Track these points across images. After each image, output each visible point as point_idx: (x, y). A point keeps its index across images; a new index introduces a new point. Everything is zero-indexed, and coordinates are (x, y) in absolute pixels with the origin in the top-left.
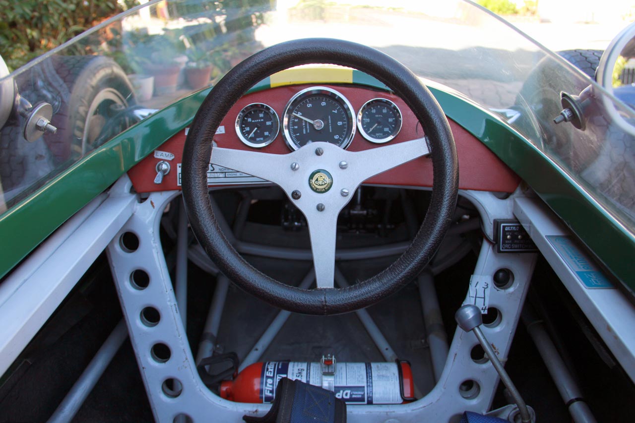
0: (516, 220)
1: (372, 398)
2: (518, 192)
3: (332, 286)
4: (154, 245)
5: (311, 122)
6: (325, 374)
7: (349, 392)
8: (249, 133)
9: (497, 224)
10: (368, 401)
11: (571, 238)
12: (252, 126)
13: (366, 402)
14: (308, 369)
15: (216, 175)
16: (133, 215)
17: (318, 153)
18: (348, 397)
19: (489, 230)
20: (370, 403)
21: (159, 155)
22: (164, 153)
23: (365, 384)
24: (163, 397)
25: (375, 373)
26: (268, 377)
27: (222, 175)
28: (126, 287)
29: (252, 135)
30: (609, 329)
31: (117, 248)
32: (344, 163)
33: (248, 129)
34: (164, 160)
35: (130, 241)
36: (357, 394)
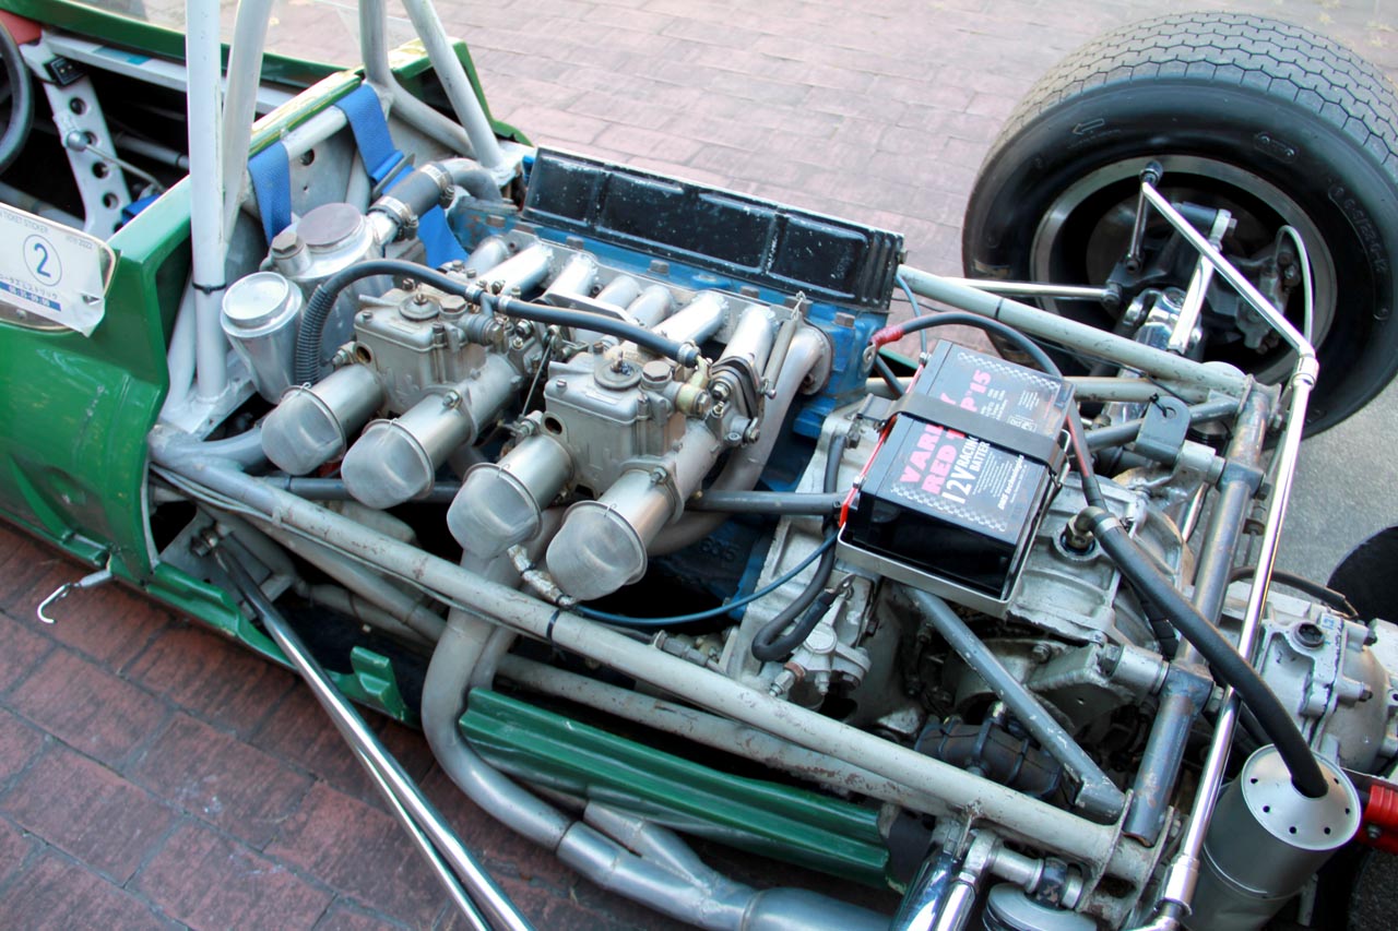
0: (58, 56)
2: (44, 33)
9: (48, 67)
11: (109, 45)
19: (43, 74)
30: (163, 77)
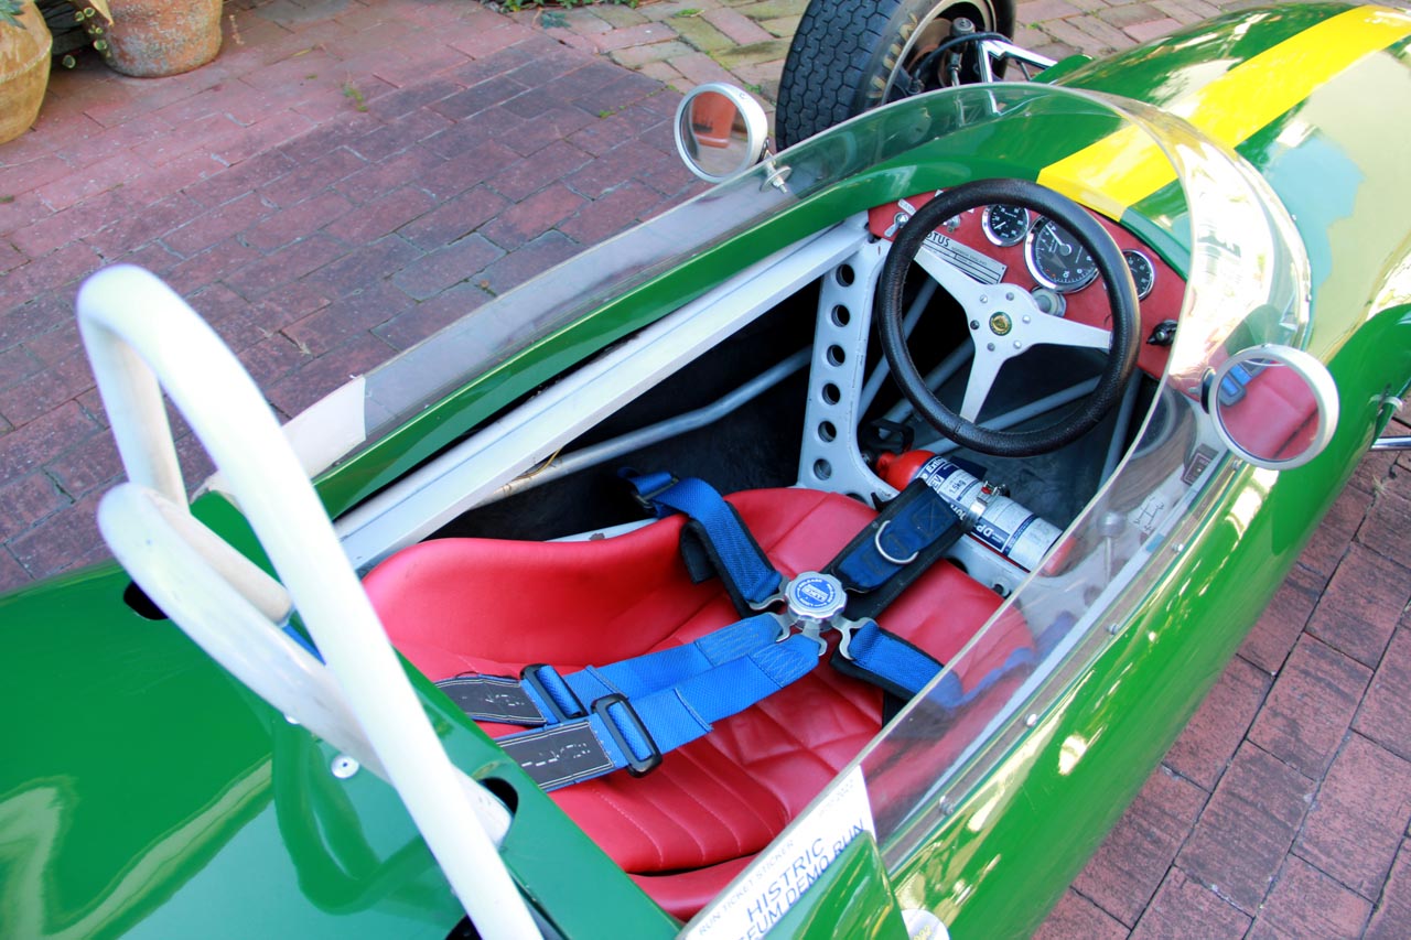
1: (1010, 549)
3: (972, 421)
4: (866, 290)
5: (1061, 243)
6: (980, 500)
7: (992, 530)
8: (997, 223)
10: (1004, 551)
12: (1003, 217)
13: (1001, 551)
14: (970, 486)
15: (947, 252)
16: (857, 253)
17: (1010, 297)
18: (988, 535)
20: (1005, 555)
21: (904, 204)
22: (909, 205)
23: (1011, 533)
24: (817, 437)
25: (1030, 529)
26: (926, 471)
27: (953, 255)
28: (825, 317)
29: (999, 227)
31: (833, 277)
32: (1027, 319)
33: (998, 219)
34: (906, 213)
35: (846, 274)
36: (999, 538)
